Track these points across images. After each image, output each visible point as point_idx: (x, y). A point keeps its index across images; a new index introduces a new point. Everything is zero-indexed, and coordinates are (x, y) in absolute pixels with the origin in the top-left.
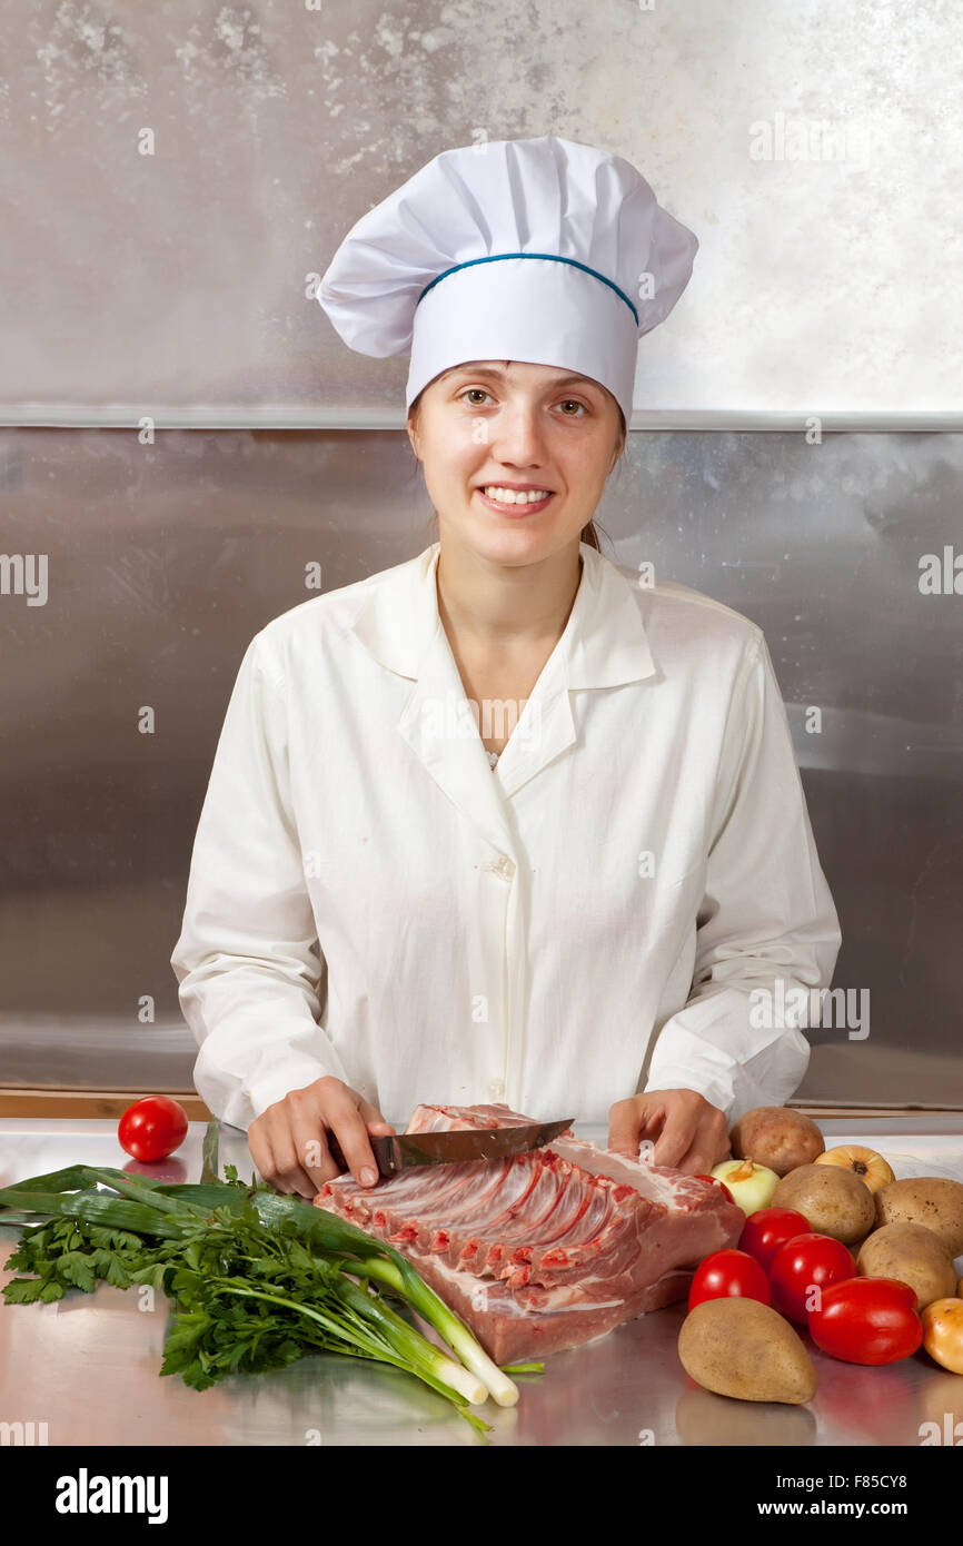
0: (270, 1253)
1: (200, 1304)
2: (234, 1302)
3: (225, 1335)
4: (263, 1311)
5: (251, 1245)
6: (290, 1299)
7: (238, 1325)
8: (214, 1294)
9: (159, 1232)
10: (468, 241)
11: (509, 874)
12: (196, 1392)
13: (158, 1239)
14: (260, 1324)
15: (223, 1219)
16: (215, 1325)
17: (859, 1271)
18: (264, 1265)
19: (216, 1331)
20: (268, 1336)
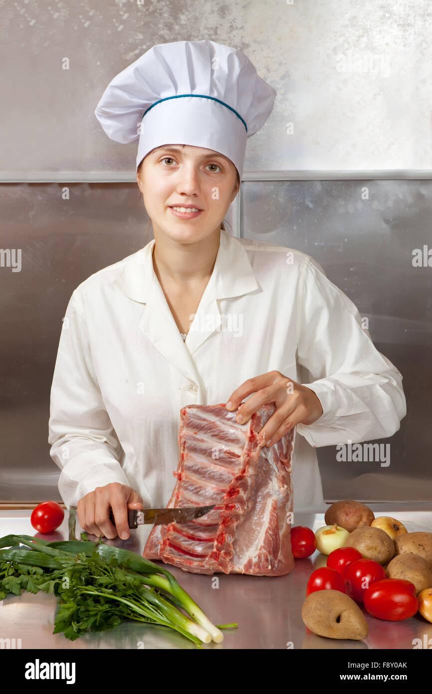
0: (105, 574)
1: (72, 599)
2: (88, 597)
3: (83, 614)
4: (102, 601)
5: (95, 570)
6: (115, 595)
7: (90, 608)
8: (78, 594)
9: (51, 566)
10: (166, 88)
11: (196, 391)
12: (71, 641)
13: (51, 569)
14: (101, 608)
15: (81, 559)
16: (80, 608)
17: (388, 576)
18: (103, 579)
19: (79, 612)
20: (105, 614)
